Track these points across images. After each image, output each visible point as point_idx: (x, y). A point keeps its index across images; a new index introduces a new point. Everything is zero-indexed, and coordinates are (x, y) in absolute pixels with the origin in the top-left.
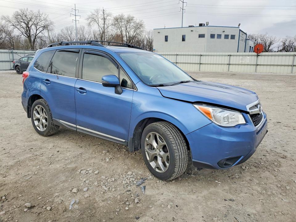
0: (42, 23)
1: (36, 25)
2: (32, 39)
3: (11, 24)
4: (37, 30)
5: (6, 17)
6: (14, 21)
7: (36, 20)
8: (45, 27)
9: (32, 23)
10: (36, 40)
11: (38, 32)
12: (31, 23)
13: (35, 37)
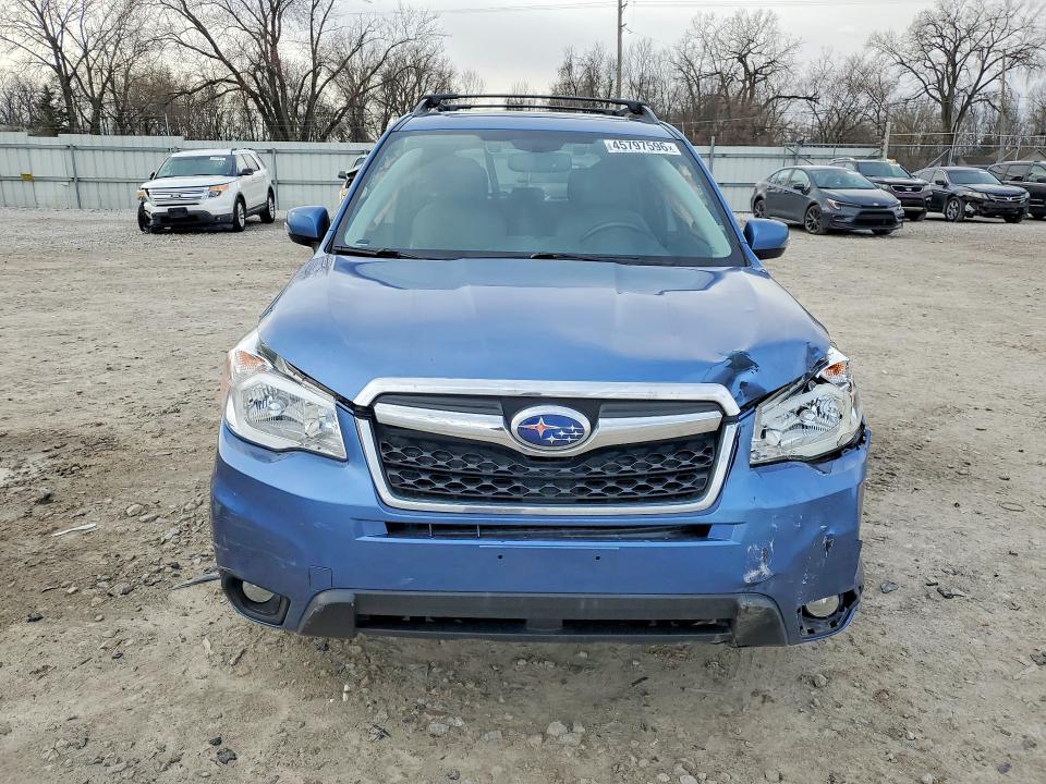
0: (1013, 42)
1: (986, 51)
2: (958, 106)
3: (897, 57)
4: (983, 71)
5: (884, 37)
6: (907, 47)
7: (990, 34)
8: (1019, 57)
9: (974, 44)
10: (969, 108)
11: (987, 76)
12: (966, 47)
13: (970, 97)
